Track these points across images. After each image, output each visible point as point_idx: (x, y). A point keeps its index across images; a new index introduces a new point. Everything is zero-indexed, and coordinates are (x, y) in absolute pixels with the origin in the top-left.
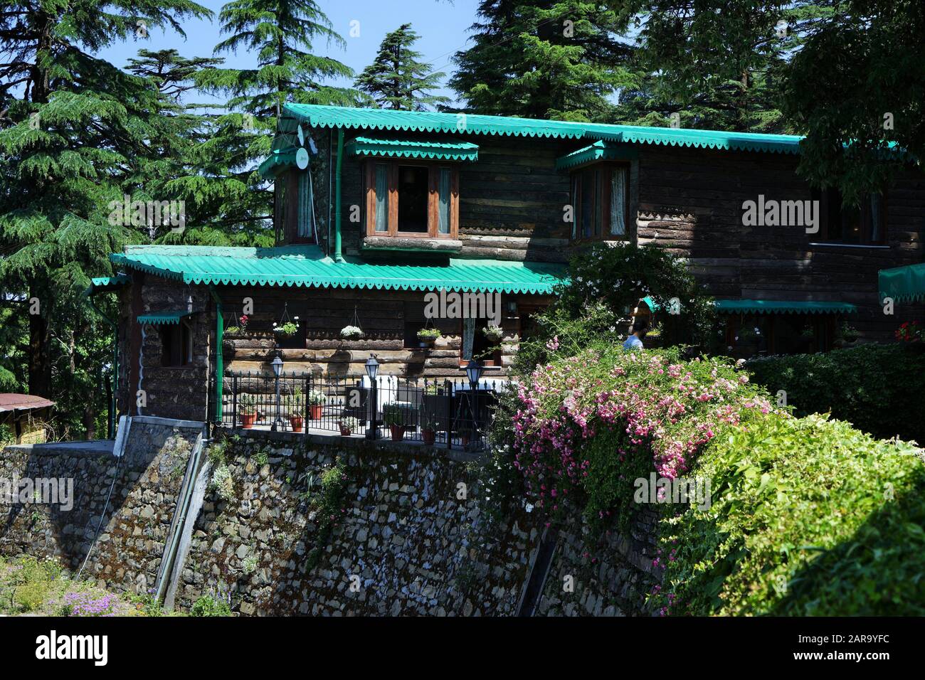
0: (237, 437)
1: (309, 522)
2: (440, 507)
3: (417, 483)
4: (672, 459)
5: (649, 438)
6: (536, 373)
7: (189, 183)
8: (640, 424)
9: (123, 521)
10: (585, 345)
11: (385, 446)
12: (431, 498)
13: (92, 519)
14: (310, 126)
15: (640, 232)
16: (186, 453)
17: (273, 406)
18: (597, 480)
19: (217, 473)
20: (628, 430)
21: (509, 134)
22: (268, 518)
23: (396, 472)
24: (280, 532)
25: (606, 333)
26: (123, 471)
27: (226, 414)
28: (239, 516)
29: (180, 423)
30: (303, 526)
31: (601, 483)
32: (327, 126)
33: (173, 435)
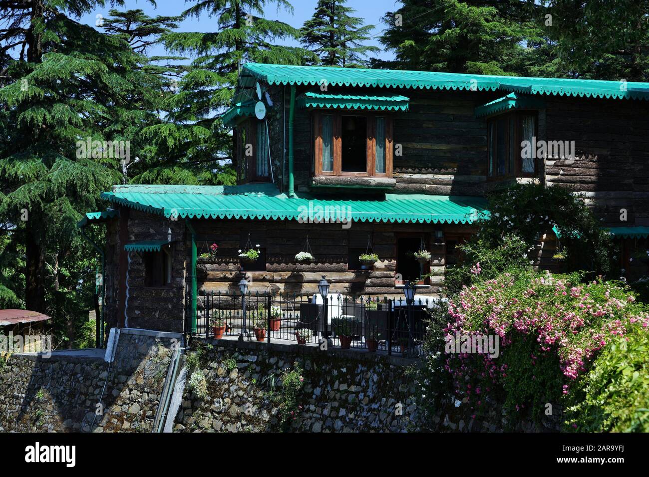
0: (210, 346)
1: (272, 416)
2: (383, 403)
3: (363, 383)
4: (574, 363)
5: (556, 346)
6: (463, 292)
7: (163, 129)
8: (548, 335)
9: (114, 417)
10: (503, 269)
11: (335, 353)
12: (374, 396)
13: (87, 415)
14: (267, 83)
15: (547, 170)
16: (167, 359)
17: (240, 320)
18: (514, 380)
19: (194, 376)
20: (539, 339)
21: (435, 88)
22: (237, 413)
23: (345, 374)
24: (247, 425)
25: (520, 260)
26: (113, 375)
27: (200, 327)
28: (212, 411)
29: (161, 334)
30: (267, 420)
31: (517, 383)
32: (281, 83)
33: (156, 344)
